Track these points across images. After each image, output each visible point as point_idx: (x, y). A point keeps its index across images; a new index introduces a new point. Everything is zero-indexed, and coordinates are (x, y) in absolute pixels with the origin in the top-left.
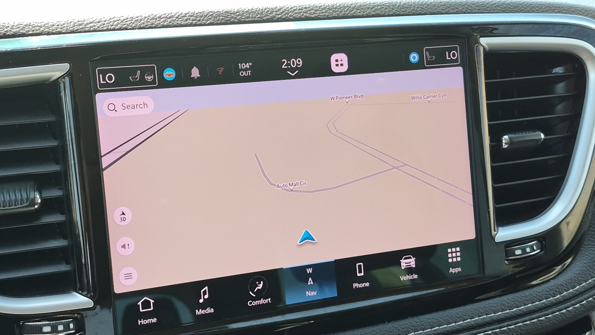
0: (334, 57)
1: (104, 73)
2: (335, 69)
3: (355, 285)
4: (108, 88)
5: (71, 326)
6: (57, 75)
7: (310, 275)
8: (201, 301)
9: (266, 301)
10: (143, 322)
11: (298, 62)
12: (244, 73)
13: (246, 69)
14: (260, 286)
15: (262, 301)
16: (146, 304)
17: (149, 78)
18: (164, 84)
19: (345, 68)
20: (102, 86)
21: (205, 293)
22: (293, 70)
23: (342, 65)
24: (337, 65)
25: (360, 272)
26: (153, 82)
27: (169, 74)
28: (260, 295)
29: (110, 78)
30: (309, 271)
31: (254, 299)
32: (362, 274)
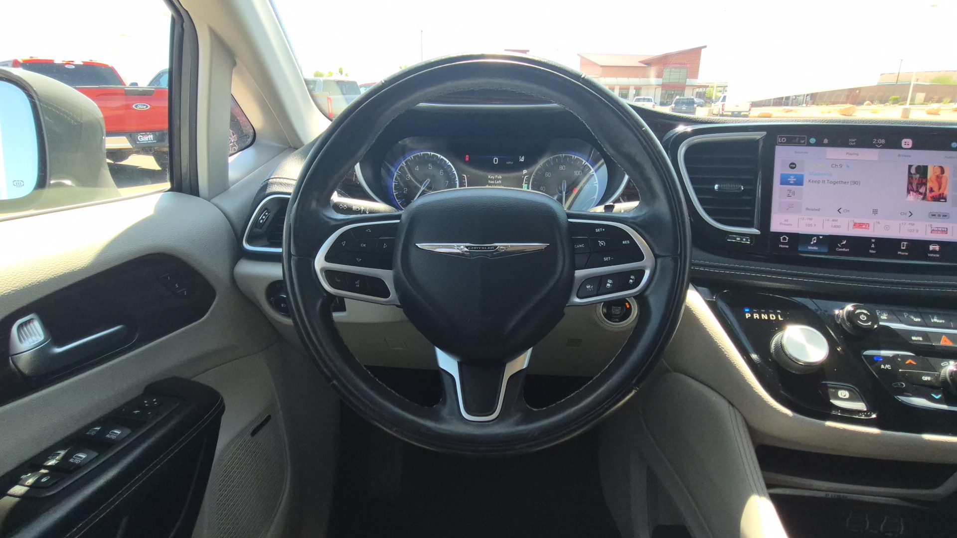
0: (904, 141)
1: (781, 137)
2: (903, 146)
3: (899, 253)
4: (782, 144)
5: (749, 240)
6: (758, 137)
7: (873, 243)
8: (812, 243)
9: (847, 250)
10: (781, 246)
11: (883, 141)
12: (852, 144)
13: (853, 142)
14: (844, 242)
15: (844, 250)
16: (784, 239)
17: (803, 141)
18: (809, 145)
19: (910, 146)
20: (779, 143)
21: (814, 240)
22: (879, 145)
23: (908, 145)
24: (905, 144)
25: (903, 246)
26: (804, 143)
27: (813, 141)
28: (843, 246)
29: (784, 140)
30: (873, 241)
31: (840, 248)
32: (904, 248)
